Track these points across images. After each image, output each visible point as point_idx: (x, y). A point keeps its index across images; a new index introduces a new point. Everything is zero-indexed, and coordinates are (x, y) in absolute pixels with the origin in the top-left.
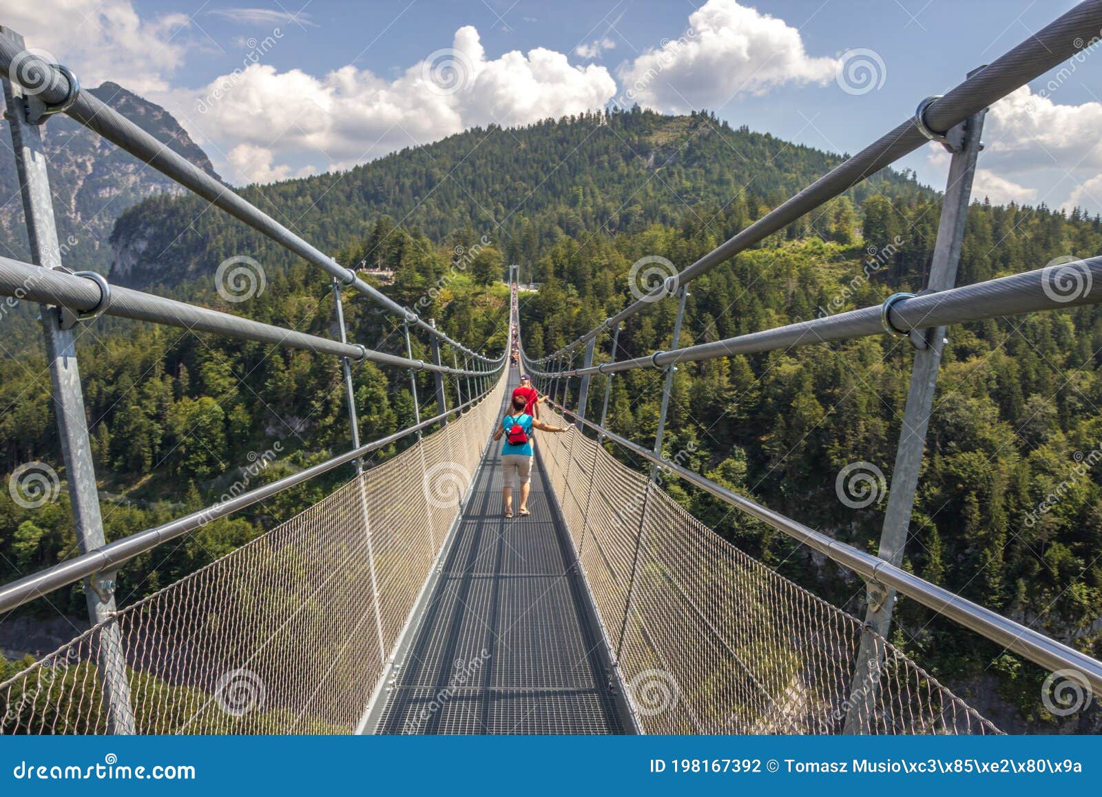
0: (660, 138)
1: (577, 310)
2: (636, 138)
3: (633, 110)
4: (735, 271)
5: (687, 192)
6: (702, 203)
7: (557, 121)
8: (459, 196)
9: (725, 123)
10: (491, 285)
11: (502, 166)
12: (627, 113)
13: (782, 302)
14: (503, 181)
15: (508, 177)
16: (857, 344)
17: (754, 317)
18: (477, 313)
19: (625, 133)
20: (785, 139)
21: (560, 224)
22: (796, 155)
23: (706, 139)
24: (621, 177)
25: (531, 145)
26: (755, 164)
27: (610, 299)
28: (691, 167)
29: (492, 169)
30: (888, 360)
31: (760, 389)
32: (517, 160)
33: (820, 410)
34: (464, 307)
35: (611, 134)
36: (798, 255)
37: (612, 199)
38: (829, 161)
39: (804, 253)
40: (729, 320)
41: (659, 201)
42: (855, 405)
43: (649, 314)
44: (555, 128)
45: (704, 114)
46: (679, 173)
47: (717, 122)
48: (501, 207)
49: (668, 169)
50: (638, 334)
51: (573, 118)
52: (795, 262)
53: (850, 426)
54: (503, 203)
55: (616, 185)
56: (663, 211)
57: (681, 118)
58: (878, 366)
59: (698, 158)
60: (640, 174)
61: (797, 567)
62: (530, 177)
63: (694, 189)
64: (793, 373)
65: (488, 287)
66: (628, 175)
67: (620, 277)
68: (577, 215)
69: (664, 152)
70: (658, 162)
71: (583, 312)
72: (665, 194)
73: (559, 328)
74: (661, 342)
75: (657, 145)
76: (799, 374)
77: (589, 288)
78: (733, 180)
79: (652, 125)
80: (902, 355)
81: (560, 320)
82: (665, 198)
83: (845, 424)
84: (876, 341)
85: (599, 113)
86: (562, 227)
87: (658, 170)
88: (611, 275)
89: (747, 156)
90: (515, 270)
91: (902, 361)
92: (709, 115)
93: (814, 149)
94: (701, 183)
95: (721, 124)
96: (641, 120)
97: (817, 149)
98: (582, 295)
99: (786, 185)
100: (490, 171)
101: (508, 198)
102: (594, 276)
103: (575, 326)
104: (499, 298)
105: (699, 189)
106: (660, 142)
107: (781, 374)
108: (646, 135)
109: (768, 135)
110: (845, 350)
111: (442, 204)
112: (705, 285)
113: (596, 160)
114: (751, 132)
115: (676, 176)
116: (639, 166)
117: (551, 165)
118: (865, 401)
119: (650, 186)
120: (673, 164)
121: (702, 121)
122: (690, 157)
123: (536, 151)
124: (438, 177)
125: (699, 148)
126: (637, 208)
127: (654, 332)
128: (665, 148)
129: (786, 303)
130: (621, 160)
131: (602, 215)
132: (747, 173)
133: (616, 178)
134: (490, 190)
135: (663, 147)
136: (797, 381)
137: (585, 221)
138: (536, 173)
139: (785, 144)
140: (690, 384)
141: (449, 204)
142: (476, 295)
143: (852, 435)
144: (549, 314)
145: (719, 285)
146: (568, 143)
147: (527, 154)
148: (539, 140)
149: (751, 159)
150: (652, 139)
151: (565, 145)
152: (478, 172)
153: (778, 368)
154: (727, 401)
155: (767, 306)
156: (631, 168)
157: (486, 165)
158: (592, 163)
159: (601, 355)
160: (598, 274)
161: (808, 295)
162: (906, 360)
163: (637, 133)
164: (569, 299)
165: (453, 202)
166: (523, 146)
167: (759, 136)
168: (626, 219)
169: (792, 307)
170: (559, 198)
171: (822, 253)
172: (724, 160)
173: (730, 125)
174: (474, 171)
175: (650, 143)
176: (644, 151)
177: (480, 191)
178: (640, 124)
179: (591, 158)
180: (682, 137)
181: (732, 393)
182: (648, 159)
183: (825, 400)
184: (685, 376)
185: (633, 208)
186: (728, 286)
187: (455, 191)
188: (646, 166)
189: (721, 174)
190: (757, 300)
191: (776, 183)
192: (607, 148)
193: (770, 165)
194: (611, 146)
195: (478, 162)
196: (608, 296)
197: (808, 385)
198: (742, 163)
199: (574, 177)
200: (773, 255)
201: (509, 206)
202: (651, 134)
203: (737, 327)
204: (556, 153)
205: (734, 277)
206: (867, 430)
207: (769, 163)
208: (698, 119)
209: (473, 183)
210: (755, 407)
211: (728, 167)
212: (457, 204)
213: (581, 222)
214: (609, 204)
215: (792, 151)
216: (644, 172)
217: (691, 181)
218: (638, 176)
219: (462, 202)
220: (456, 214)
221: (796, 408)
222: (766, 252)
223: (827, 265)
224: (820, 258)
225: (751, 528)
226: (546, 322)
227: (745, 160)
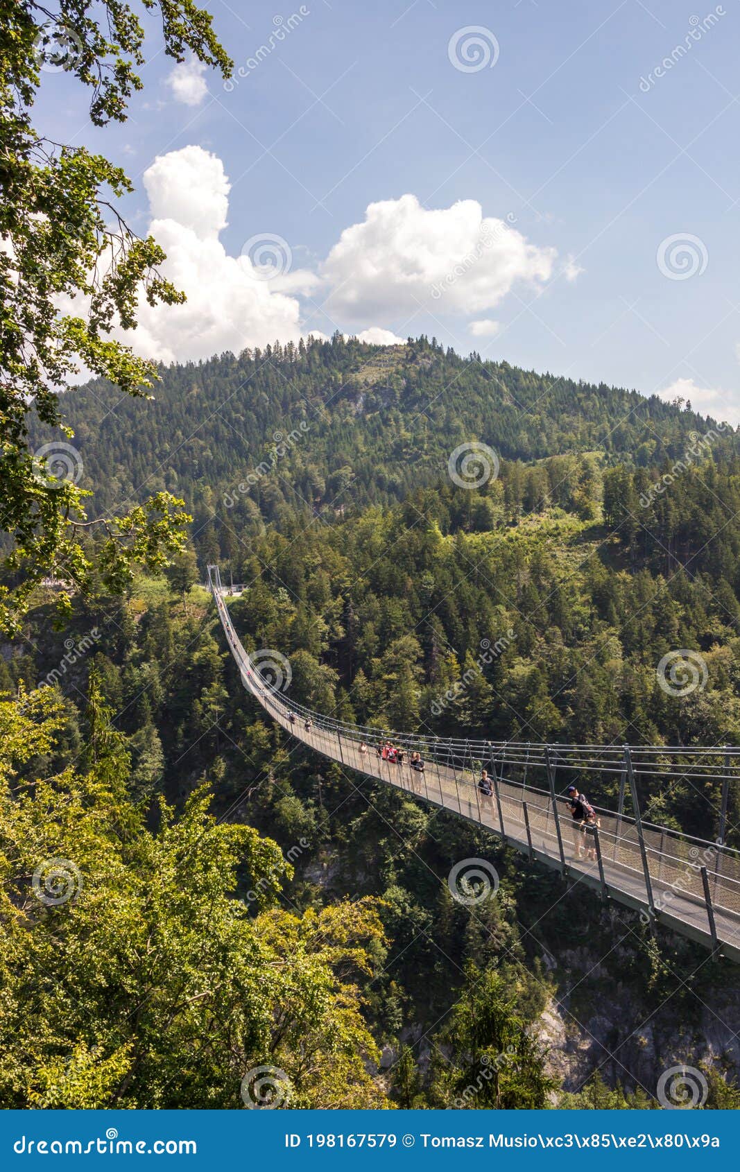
0: (369, 375)
1: (291, 619)
2: (340, 376)
3: (334, 339)
4: (461, 566)
5: (407, 446)
6: (426, 458)
7: (237, 356)
8: (116, 460)
9: (451, 351)
10: (189, 591)
11: (170, 418)
12: (327, 343)
13: (515, 596)
14: (173, 437)
15: (179, 433)
16: (593, 638)
17: (483, 616)
18: (176, 625)
19: (325, 370)
20: (526, 368)
21: (252, 494)
22: (541, 388)
23: (428, 374)
24: (324, 428)
25: (206, 390)
26: (490, 404)
27: (327, 604)
28: (411, 411)
29: (157, 423)
30: (627, 653)
31: (493, 694)
32: (189, 411)
33: (556, 713)
34: (162, 620)
35: (308, 372)
36: (532, 538)
37: (315, 460)
38: (581, 395)
39: (539, 535)
40: (457, 620)
41: (373, 459)
42: (592, 705)
43: (372, 619)
44: (235, 365)
45: (422, 341)
46: (396, 420)
47: (440, 350)
48: (173, 472)
49: (381, 414)
50: (360, 641)
51: (258, 352)
52: (529, 547)
53: (588, 727)
54: (175, 467)
55: (319, 440)
56: (379, 472)
57: (395, 348)
58: (617, 662)
59: (417, 400)
60: (347, 423)
61: (543, 881)
62: (207, 432)
63: (416, 442)
64: (527, 674)
65: (186, 594)
66: (332, 426)
67: (337, 577)
68: (273, 482)
69: (376, 392)
70: (369, 407)
71: (298, 620)
72: (380, 450)
73: (273, 640)
74: (385, 649)
75: (366, 383)
76: (534, 675)
77: (303, 592)
78: (462, 426)
79: (359, 359)
80: (641, 649)
81: (273, 631)
82: (381, 454)
83: (584, 725)
84: (613, 635)
85: (291, 345)
86: (254, 499)
87: (369, 416)
88: (326, 575)
89: (479, 394)
90: (213, 571)
91: (642, 655)
92: (430, 342)
93: (562, 379)
94: (424, 433)
95: (445, 352)
96: (344, 352)
97: (566, 378)
98: (294, 599)
99: (529, 430)
100: (155, 425)
101: (181, 461)
102: (307, 576)
103: (290, 637)
104: (199, 606)
105: (422, 441)
106: (370, 381)
107: (515, 676)
108: (352, 371)
109: (504, 365)
110: (580, 646)
111: (95, 471)
112: (429, 584)
113: (291, 407)
114: (483, 360)
115: (393, 423)
116: (346, 412)
117: (234, 415)
118: (603, 701)
119: (361, 438)
120: (388, 408)
121: (422, 350)
122: (410, 398)
123: (213, 398)
124: (87, 435)
125: (420, 386)
126: (347, 471)
127: (377, 638)
128: (377, 388)
129: (518, 596)
130: (323, 406)
131: (304, 482)
132: (480, 417)
133: (318, 429)
134: (157, 451)
135: (375, 386)
136: (532, 682)
137: (283, 489)
138: (215, 427)
139: (526, 375)
140: (418, 693)
141: (105, 471)
142: (173, 603)
143: (591, 737)
144: (260, 624)
145: (444, 583)
146: (253, 386)
147: (201, 401)
148: (216, 383)
149: (485, 397)
150: (360, 377)
151: (250, 388)
152: (139, 428)
153: (511, 671)
154: (458, 709)
155: (498, 603)
156: (336, 416)
157: (149, 417)
158: (285, 412)
159: (321, 667)
160: (312, 575)
161: (540, 587)
162: (645, 653)
163: (340, 370)
164: (282, 606)
165: (109, 468)
166: (195, 391)
167: (493, 365)
168: (334, 485)
169: (523, 603)
170: (247, 458)
171: (559, 534)
172: (451, 399)
173: (457, 352)
174: (134, 426)
175: (357, 383)
176: (350, 392)
177: (144, 452)
178: (344, 357)
179: (285, 405)
180: (397, 373)
181: (463, 700)
182: (356, 402)
183: (560, 702)
184: (413, 684)
185: (342, 471)
186: (455, 582)
187: (111, 454)
188: (354, 412)
189: (448, 420)
190: (485, 598)
191: (517, 428)
192: (303, 391)
193: (509, 403)
194: (309, 388)
195: (138, 414)
196: (324, 601)
197: (543, 687)
198: (473, 404)
199: (265, 430)
200: (505, 539)
201: (181, 472)
202: (357, 369)
203: (465, 628)
204: (239, 399)
205: (459, 572)
206: (606, 731)
207: (507, 402)
208: (419, 347)
209: (134, 442)
210: (490, 713)
211: (457, 409)
212: (115, 470)
213: (279, 493)
214: (311, 467)
215: (536, 383)
216: (351, 420)
217: (412, 430)
218: (345, 425)
219: (121, 467)
220: (116, 485)
221: (532, 712)
222: (497, 536)
223: (565, 548)
224: (556, 541)
225: (493, 843)
226: (258, 633)
227: (478, 399)
